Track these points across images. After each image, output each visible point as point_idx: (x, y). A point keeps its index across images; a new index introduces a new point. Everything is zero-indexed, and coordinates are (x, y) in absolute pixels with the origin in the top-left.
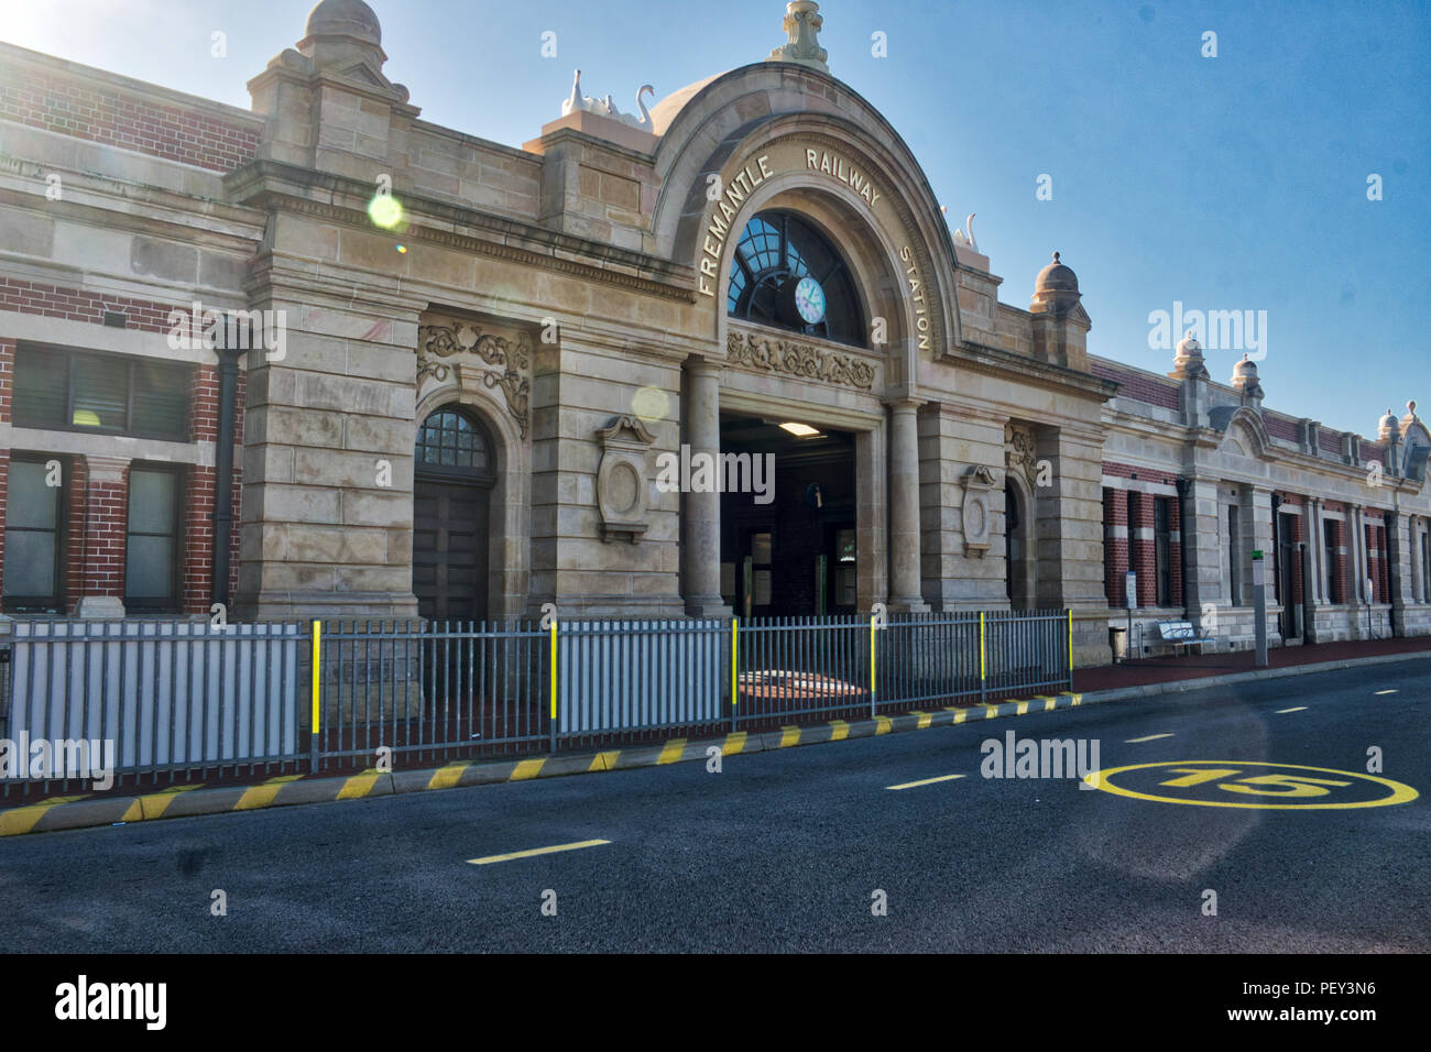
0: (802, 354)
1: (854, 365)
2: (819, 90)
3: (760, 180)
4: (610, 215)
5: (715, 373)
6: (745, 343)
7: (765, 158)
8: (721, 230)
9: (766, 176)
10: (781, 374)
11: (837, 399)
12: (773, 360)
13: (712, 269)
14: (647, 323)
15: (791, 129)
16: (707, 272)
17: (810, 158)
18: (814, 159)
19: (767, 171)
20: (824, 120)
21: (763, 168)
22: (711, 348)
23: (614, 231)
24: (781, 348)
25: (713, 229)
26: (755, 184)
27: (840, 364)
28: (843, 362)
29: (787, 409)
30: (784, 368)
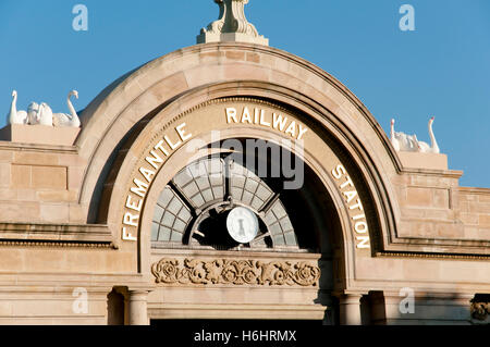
0: (241, 267)
1: (296, 267)
2: (240, 56)
3: (180, 143)
4: (40, 195)
5: (143, 297)
6: (181, 266)
7: (184, 124)
8: (142, 189)
9: (184, 139)
10: (220, 285)
11: (281, 298)
12: (210, 276)
13: (134, 220)
14: (74, 270)
15: (204, 98)
16: (131, 223)
17: (229, 115)
18: (234, 115)
19: (185, 135)
20: (236, 85)
21: (181, 133)
22: (136, 279)
23: (42, 208)
24: (218, 265)
25: (134, 189)
26: (174, 147)
27: (281, 269)
28: (285, 267)
29: (227, 312)
30: (222, 280)
